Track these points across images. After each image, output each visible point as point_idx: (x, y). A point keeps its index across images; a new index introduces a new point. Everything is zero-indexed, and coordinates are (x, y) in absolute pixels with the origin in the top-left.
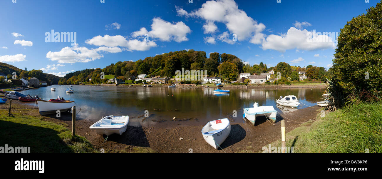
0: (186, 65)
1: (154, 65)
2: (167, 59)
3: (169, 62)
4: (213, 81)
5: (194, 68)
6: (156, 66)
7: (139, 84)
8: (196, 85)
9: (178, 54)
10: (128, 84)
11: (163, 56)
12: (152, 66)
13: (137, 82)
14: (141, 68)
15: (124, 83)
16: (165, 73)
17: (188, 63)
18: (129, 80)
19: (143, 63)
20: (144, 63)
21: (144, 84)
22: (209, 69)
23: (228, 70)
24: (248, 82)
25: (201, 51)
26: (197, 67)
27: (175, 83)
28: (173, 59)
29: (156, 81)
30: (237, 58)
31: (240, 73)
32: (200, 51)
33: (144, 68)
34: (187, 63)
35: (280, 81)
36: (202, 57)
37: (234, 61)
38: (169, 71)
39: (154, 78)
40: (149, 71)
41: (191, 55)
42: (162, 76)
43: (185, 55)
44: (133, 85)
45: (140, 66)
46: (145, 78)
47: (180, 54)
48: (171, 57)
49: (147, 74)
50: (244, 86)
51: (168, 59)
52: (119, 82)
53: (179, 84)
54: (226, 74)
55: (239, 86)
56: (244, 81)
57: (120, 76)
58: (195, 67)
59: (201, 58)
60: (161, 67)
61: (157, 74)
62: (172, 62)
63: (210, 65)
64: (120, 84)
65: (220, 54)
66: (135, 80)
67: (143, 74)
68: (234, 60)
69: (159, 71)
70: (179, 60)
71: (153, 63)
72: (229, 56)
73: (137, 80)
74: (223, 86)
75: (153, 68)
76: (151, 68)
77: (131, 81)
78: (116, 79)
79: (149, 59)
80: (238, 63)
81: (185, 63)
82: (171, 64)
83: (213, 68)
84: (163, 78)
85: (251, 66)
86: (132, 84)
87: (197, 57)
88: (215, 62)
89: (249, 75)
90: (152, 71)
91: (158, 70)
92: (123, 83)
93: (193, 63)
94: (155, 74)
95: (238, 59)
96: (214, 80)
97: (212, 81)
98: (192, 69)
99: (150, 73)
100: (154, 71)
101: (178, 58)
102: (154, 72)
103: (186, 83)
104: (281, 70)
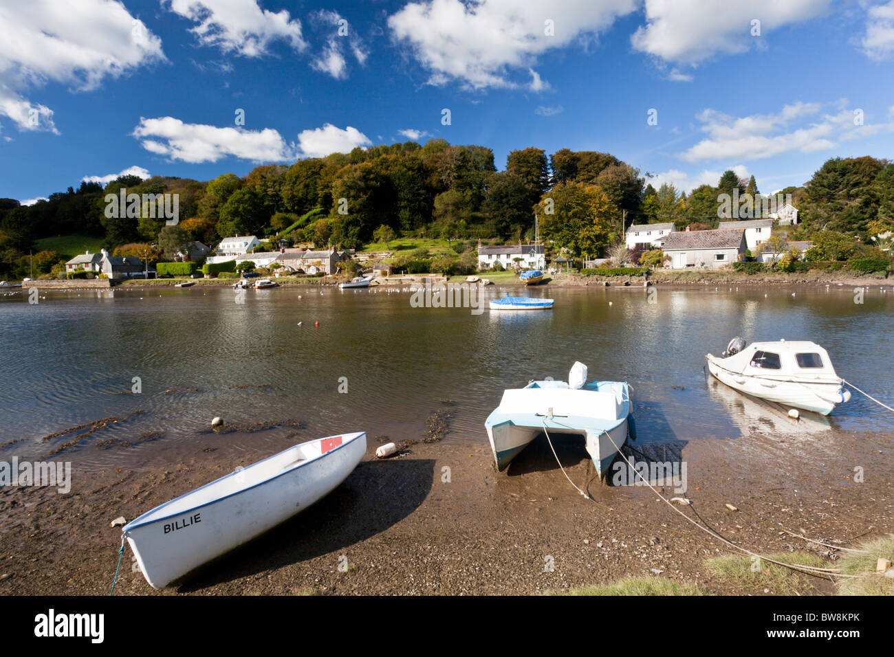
0: (418, 200)
1: (292, 198)
2: (340, 177)
3: (350, 188)
4: (517, 260)
5: (446, 212)
6: (301, 205)
7: (223, 278)
8: (445, 278)
9: (384, 156)
10: (172, 276)
11: (329, 164)
12: (283, 204)
13: (215, 270)
14: (231, 208)
15: (151, 276)
16: (335, 234)
17: (422, 191)
18: (179, 261)
19: (240, 188)
20: (244, 190)
21: (246, 277)
22: (502, 215)
23: (575, 215)
24: (659, 263)
25: (473, 148)
26: (459, 209)
27: (372, 271)
28: (365, 178)
29: (296, 264)
30: (617, 164)
31: (628, 225)
32: (469, 147)
33: (244, 209)
34: (420, 195)
35: (817, 254)
36: (476, 168)
37: (602, 176)
38: (349, 223)
39: (288, 251)
40: (269, 225)
41: (436, 162)
42: (320, 245)
43: (414, 159)
44: (196, 280)
45: (229, 201)
46: (249, 252)
47: (393, 157)
48: (356, 170)
49: (260, 235)
50: (635, 280)
51: (345, 179)
52: (122, 271)
53: (384, 274)
54: (565, 232)
55: (613, 280)
56: (641, 260)
57: (131, 241)
58: (450, 208)
59: (473, 172)
60: (318, 209)
61: (303, 237)
62: (360, 190)
63: (504, 200)
64: (129, 277)
65: (547, 154)
66: (208, 262)
67: (243, 234)
68: (607, 175)
69: (311, 225)
70: (387, 181)
71: (285, 192)
72: (586, 160)
73: (217, 260)
74: (550, 280)
75: (287, 211)
76: (277, 213)
77: (185, 265)
78: (109, 257)
79: (269, 175)
80: (623, 185)
81: (414, 194)
82: (355, 198)
83: (519, 210)
84: (325, 252)
85: (684, 194)
86: (191, 280)
87: (459, 168)
88: (527, 186)
89: (667, 233)
90: (281, 225)
91: (308, 221)
92: (145, 273)
93: (444, 194)
94: (294, 236)
95: (620, 169)
96: (519, 256)
97: (510, 261)
98: (440, 216)
99: (273, 233)
100: (289, 222)
101: (384, 172)
102: (288, 229)
103: (414, 272)
104: (831, 198)
